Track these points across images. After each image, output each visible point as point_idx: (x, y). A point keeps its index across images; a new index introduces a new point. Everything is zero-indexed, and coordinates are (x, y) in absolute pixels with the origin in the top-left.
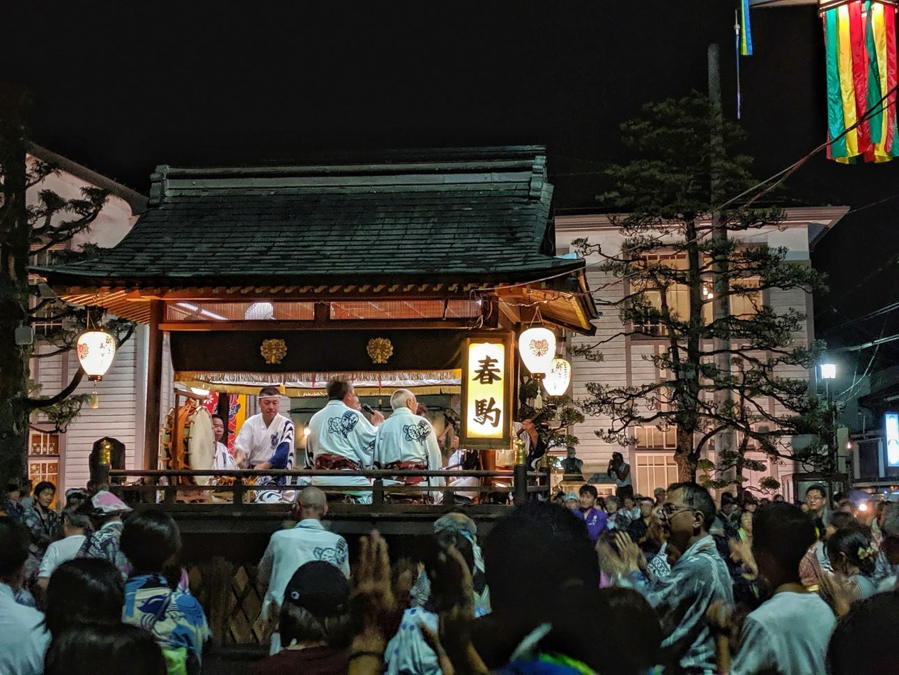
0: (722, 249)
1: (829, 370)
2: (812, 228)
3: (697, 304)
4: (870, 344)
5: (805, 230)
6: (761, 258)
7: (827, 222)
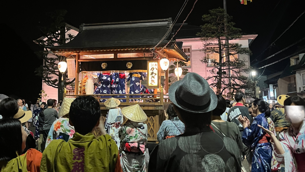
0: (227, 45)
1: (254, 73)
2: (249, 40)
3: (221, 58)
4: (263, 67)
5: (247, 40)
6: (236, 47)
7: (252, 38)
